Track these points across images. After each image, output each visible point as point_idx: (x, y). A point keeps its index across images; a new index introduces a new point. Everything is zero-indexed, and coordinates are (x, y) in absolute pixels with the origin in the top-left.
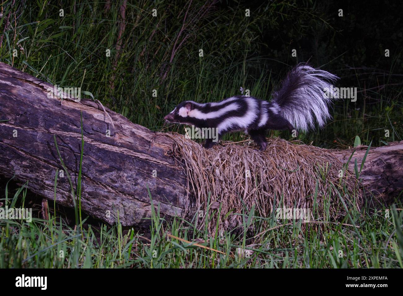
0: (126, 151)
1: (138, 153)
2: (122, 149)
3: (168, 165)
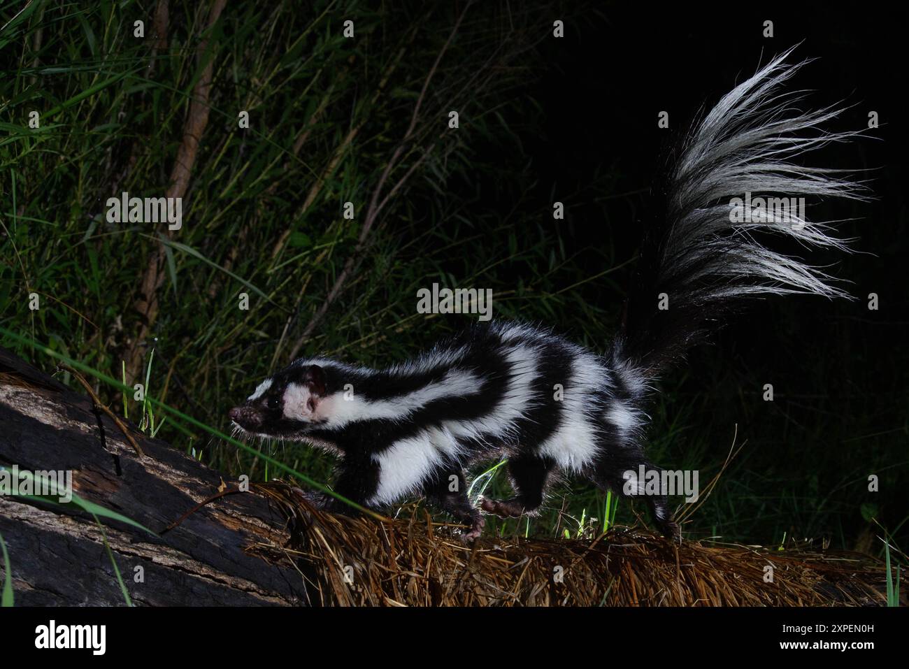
0: (100, 533)
1: (146, 546)
2: (89, 528)
3: (254, 591)
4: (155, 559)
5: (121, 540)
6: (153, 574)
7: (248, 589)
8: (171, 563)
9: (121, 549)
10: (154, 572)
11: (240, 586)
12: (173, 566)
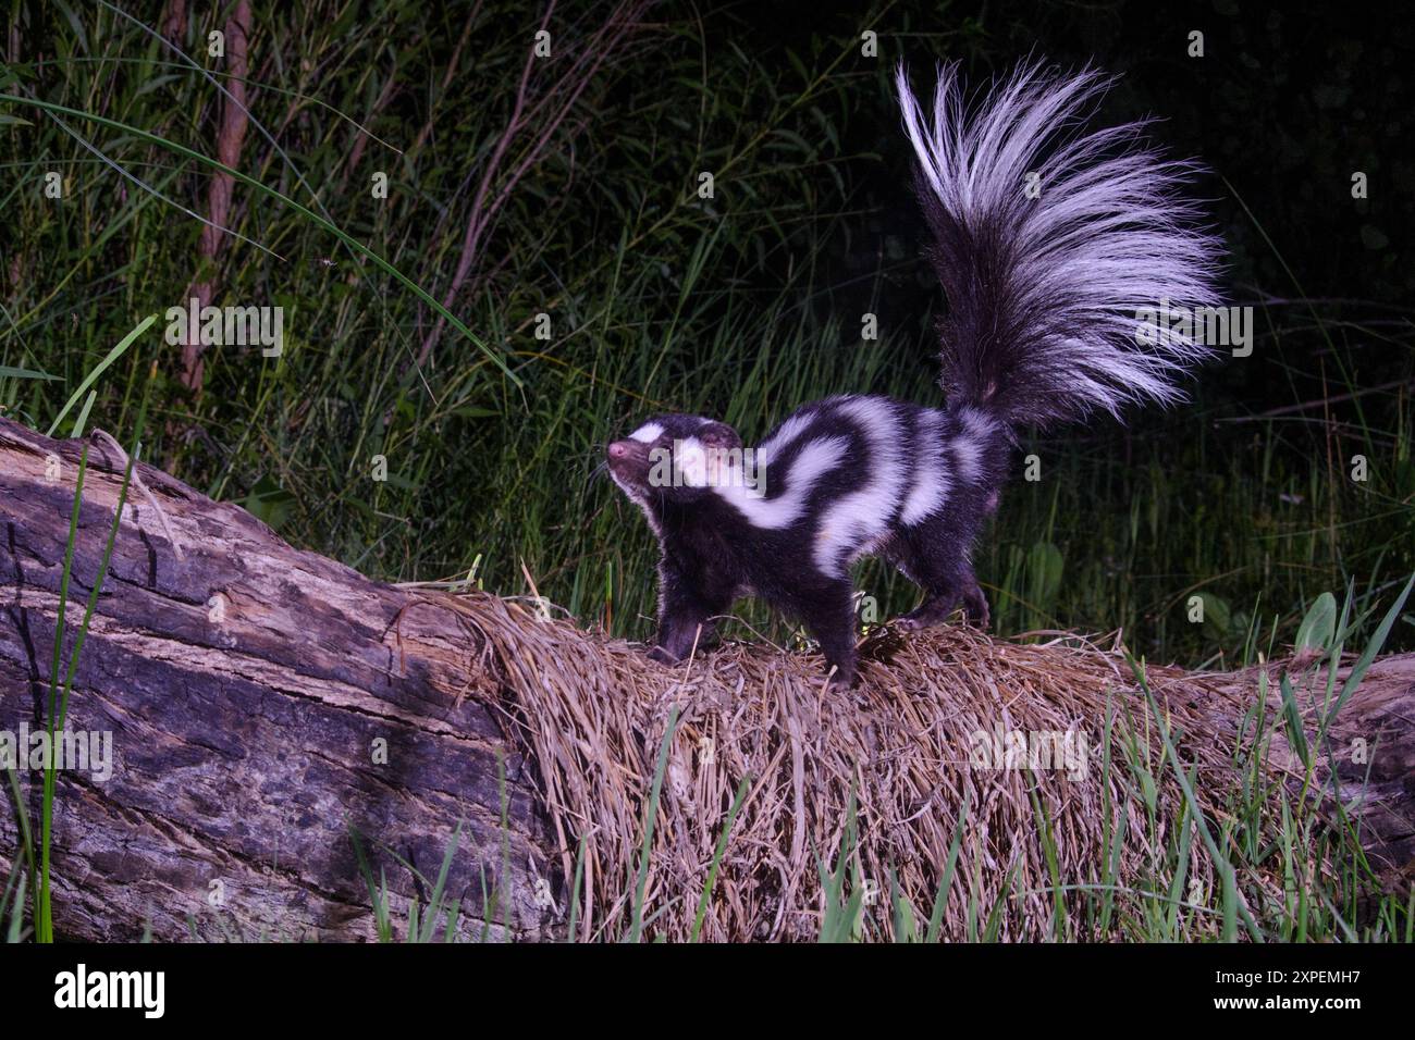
0: (260, 669)
1: (314, 682)
2: (244, 663)
3: (448, 733)
4: (326, 699)
5: (284, 677)
6: (326, 720)
7: (441, 733)
8: (346, 703)
9: (285, 688)
10: (327, 716)
11: (430, 728)
12: (348, 707)
